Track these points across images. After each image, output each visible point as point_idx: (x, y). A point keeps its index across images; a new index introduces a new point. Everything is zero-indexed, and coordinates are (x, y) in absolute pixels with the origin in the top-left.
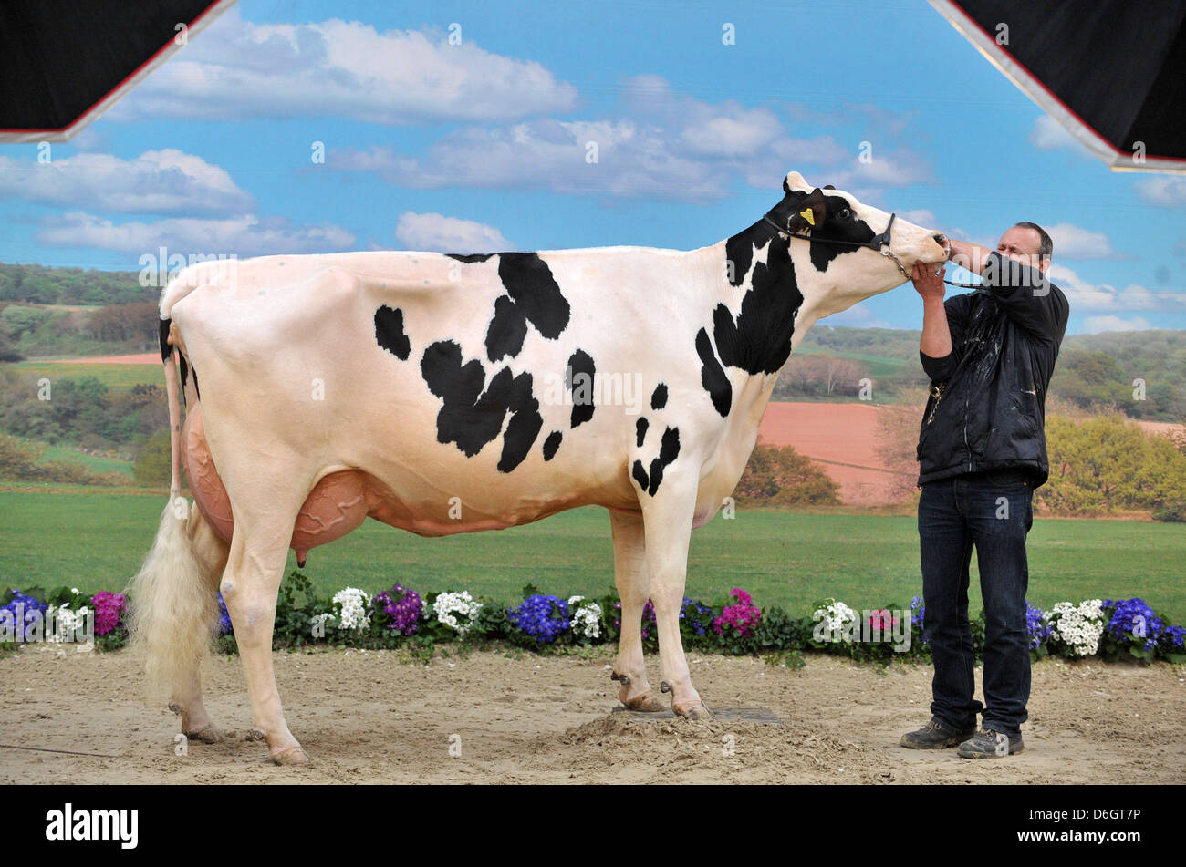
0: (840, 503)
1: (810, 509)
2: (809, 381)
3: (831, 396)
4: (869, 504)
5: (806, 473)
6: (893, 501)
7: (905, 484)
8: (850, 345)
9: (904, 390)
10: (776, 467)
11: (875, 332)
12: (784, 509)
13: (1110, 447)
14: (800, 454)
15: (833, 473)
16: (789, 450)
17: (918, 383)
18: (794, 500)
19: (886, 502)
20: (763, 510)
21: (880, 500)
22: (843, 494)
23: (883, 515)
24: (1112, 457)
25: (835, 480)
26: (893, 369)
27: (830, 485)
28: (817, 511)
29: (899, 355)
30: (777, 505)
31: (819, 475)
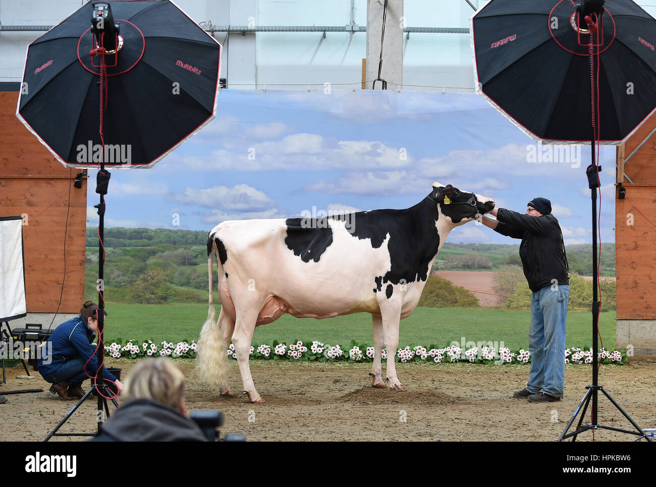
0: (479, 306)
1: (469, 308)
2: (469, 264)
3: (477, 269)
4: (490, 306)
5: (468, 296)
6: (498, 305)
7: (502, 299)
8: (483, 251)
9: (502, 266)
10: (458, 294)
11: (492, 245)
12: (460, 308)
13: (573, 286)
14: (466, 289)
15: (478, 296)
16: (462, 288)
17: (506, 264)
18: (463, 305)
19: (495, 305)
20: (453, 308)
21: (493, 305)
22: (481, 303)
23: (494, 310)
24: (574, 289)
25: (478, 298)
26: (497, 259)
27: (476, 300)
28: (471, 309)
29: (501, 254)
30: (458, 307)
31: (472, 296)
